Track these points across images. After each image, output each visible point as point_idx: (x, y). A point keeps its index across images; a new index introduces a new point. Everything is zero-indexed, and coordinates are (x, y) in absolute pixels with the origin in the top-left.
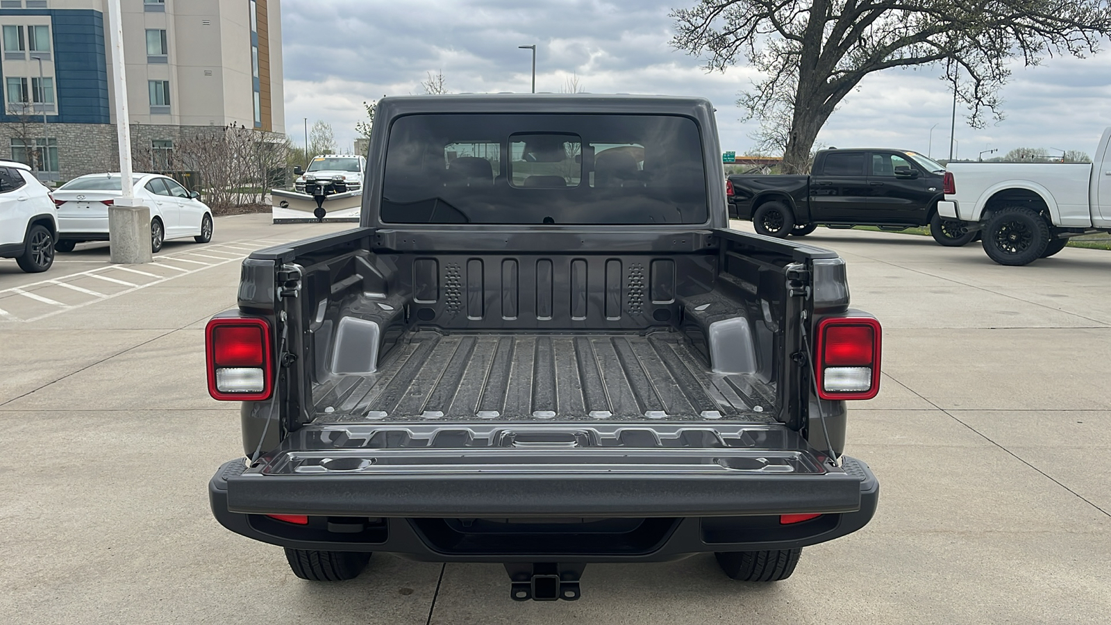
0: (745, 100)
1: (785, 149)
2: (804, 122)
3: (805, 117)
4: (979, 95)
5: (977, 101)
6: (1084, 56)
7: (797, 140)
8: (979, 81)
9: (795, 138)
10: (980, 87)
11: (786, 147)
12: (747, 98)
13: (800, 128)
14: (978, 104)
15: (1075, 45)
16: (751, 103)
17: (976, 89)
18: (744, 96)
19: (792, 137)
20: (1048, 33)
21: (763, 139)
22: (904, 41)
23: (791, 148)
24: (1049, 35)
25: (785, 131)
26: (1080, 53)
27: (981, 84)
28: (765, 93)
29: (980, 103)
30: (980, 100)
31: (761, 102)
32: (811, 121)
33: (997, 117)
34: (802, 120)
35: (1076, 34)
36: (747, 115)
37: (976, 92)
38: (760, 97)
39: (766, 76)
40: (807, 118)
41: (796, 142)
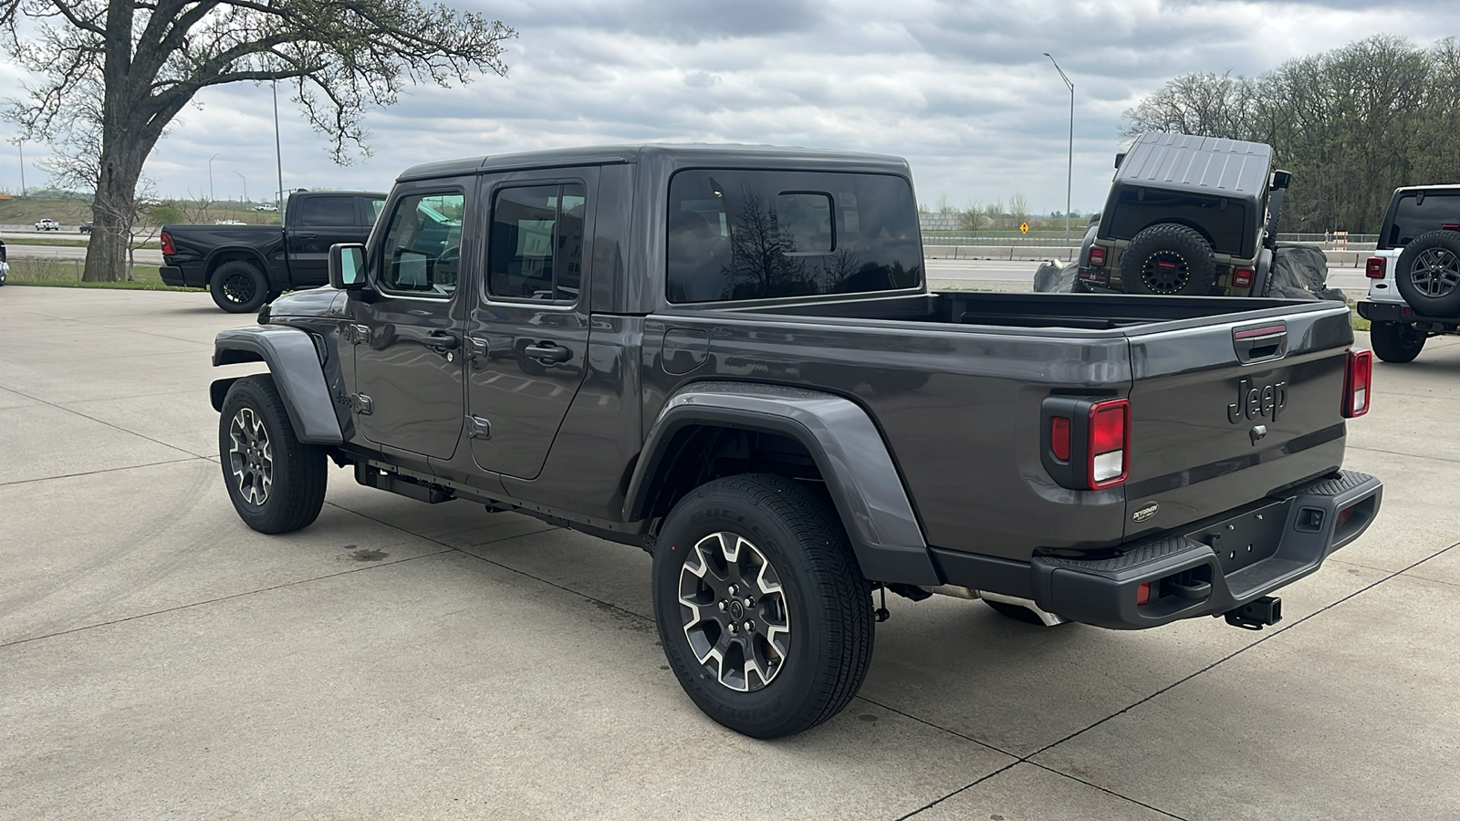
0: (17, 111)
1: (95, 185)
2: (121, 148)
3: (122, 142)
4: (342, 124)
5: (339, 132)
6: (449, 85)
7: (114, 173)
8: (341, 107)
9: (110, 171)
10: (343, 114)
11: (97, 183)
12: (19, 109)
13: (117, 156)
14: (341, 135)
15: (439, 71)
16: (27, 117)
17: (339, 117)
18: (15, 106)
19: (106, 169)
20: (407, 54)
21: (61, 170)
22: (244, 48)
23: (105, 184)
24: (408, 57)
25: (94, 161)
26: (445, 81)
27: (344, 110)
28: (48, 104)
29: (343, 134)
30: (343, 131)
31: (43, 116)
32: (132, 147)
33: (365, 152)
34: (118, 146)
35: (440, 57)
36: (22, 135)
37: (339, 121)
38: (41, 110)
39: (45, 79)
40: (125, 143)
41: (113, 177)
